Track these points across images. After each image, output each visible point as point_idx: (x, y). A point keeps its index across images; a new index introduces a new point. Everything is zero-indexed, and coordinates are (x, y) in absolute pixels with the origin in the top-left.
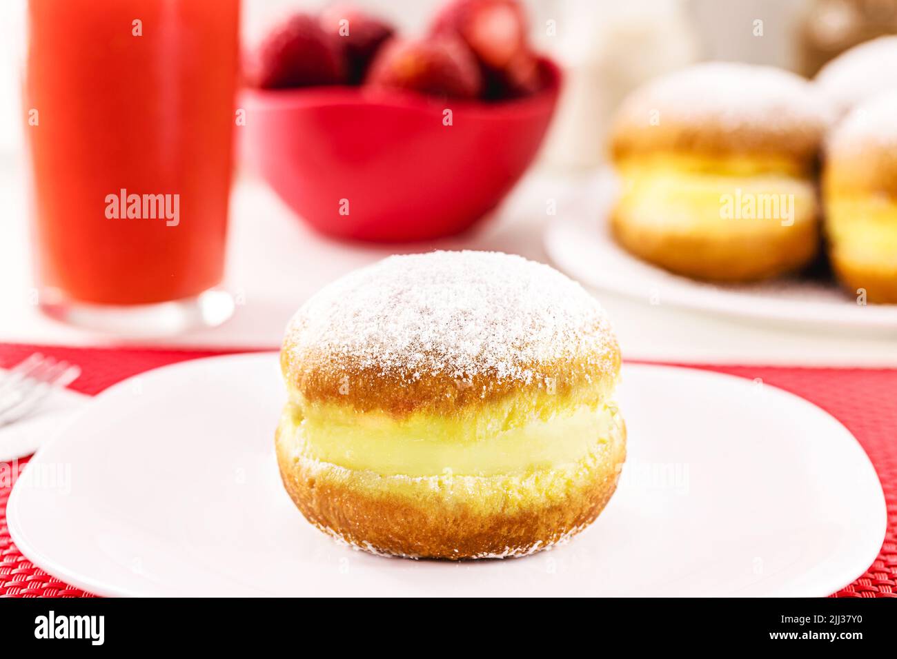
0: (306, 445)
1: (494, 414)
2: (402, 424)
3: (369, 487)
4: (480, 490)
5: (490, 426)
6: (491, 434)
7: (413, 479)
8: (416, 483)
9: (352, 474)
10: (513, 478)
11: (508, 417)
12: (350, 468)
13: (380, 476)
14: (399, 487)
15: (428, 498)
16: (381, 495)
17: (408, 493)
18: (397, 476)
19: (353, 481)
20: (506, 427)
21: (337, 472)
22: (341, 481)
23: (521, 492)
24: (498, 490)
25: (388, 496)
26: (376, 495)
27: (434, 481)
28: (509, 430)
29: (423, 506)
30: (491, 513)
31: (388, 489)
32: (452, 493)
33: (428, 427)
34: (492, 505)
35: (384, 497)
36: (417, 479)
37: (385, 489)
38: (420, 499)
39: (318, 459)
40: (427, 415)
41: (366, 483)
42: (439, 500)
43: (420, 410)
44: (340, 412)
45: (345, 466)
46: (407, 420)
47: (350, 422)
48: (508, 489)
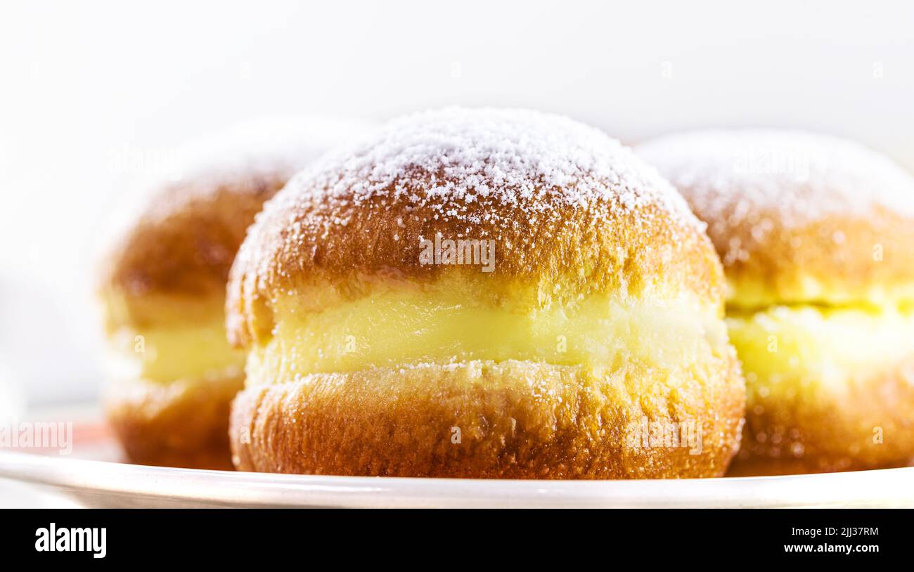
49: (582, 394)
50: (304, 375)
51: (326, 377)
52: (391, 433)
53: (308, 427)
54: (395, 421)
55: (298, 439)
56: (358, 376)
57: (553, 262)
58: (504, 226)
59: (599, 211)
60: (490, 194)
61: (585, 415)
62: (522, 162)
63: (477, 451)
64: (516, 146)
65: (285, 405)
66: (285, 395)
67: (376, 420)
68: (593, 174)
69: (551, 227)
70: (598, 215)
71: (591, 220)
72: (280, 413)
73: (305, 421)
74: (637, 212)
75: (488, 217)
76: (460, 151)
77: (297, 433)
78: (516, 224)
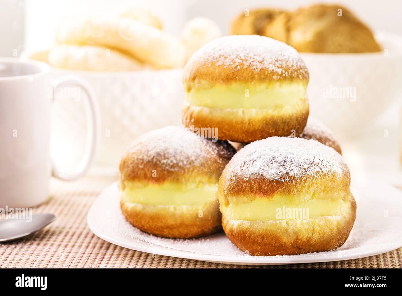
0: (231, 214)
1: (307, 193)
2: (270, 199)
3: (258, 227)
4: (303, 225)
5: (306, 197)
6: (307, 201)
7: (276, 222)
8: (277, 224)
9: (251, 223)
10: (316, 220)
11: (313, 194)
12: (250, 221)
13: (263, 222)
14: (270, 226)
15: (282, 230)
16: (263, 231)
17: (274, 229)
18: (269, 221)
19: (251, 226)
20: (312, 198)
21: (245, 223)
22: (247, 227)
23: (319, 226)
24: (310, 225)
25: (266, 231)
26: (261, 231)
27: (285, 222)
28: (313, 200)
29: (280, 235)
30: (308, 236)
31: (266, 227)
32: (292, 227)
33: (281, 199)
34: (308, 232)
35: (264, 231)
36: (277, 221)
37: (265, 228)
38: (279, 231)
39: (236, 219)
40: (280, 194)
41: (257, 226)
42: (287, 230)
43: (278, 193)
44: (245, 198)
45: (248, 220)
46: (272, 197)
47: (249, 201)
48: (314, 225)
49: (313, 228)
50: (238, 220)
51: (244, 221)
52: (263, 240)
53: (240, 236)
54: (264, 237)
55: (237, 239)
56: (253, 223)
57: (304, 191)
58: (291, 182)
59: (316, 175)
60: (286, 172)
61: (314, 234)
62: (295, 161)
63: (286, 245)
64: (293, 156)
65: (234, 228)
66: (233, 225)
67: (258, 236)
68: (314, 163)
69: (303, 182)
70: (316, 176)
71: (314, 178)
72: (232, 230)
73: (239, 234)
74: (327, 173)
75: (286, 180)
76: (277, 158)
77: (237, 237)
78: (294, 181)
